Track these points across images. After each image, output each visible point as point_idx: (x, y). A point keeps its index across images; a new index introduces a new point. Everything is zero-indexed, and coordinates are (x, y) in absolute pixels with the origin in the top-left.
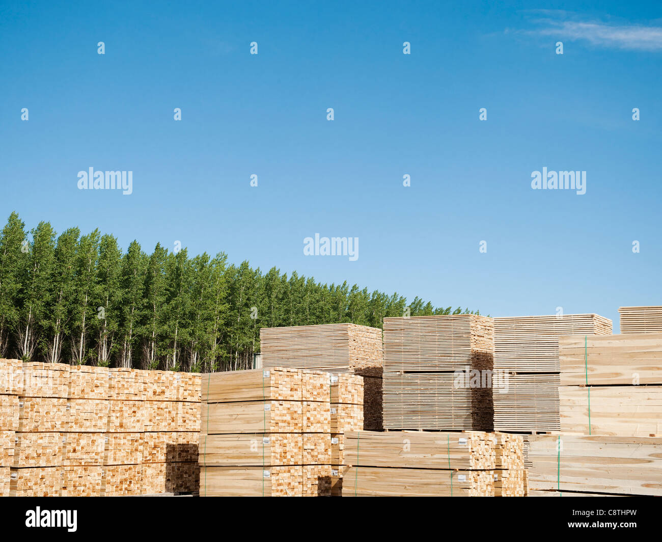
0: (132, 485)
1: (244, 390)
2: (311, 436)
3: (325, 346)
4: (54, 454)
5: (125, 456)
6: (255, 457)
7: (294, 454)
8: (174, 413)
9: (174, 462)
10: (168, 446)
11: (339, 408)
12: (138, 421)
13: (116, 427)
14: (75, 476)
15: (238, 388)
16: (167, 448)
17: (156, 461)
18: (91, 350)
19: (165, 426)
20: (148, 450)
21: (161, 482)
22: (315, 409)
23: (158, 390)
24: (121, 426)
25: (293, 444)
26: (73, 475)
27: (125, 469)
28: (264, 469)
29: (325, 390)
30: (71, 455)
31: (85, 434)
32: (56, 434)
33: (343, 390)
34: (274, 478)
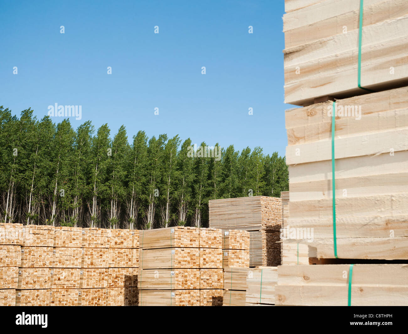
0: (100, 301)
1: (161, 241)
2: (206, 271)
3: (247, 211)
4: (45, 281)
5: (95, 283)
6: (167, 284)
7: (193, 282)
8: (130, 256)
9: (130, 287)
10: (126, 276)
11: (229, 253)
12: (104, 261)
13: (88, 264)
14: (60, 295)
15: (158, 240)
16: (125, 278)
17: (118, 286)
18: (174, 215)
19: (124, 264)
20: (112, 279)
21: (121, 299)
22: (210, 253)
23: (119, 241)
24: (92, 264)
25: (192, 276)
26: (59, 294)
27: (95, 291)
28: (172, 292)
29: (218, 241)
30: (57, 282)
31: (67, 269)
32: (46, 269)
33: (233, 240)
34: (177, 297)
